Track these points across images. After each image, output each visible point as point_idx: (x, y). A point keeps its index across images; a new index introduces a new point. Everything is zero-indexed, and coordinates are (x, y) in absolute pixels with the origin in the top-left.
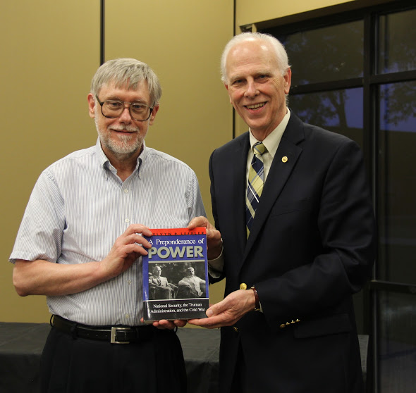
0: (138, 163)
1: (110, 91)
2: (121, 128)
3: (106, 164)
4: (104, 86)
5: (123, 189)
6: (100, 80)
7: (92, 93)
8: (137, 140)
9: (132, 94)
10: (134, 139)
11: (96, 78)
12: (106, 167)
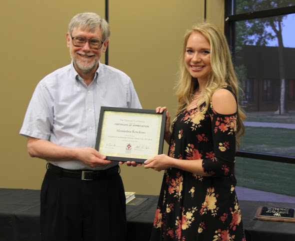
0: (96, 75)
1: (78, 32)
2: (83, 53)
3: (77, 77)
4: (75, 29)
5: (88, 91)
6: (73, 25)
7: (69, 33)
8: (94, 61)
9: (91, 34)
10: (92, 60)
11: (70, 25)
12: (77, 78)
